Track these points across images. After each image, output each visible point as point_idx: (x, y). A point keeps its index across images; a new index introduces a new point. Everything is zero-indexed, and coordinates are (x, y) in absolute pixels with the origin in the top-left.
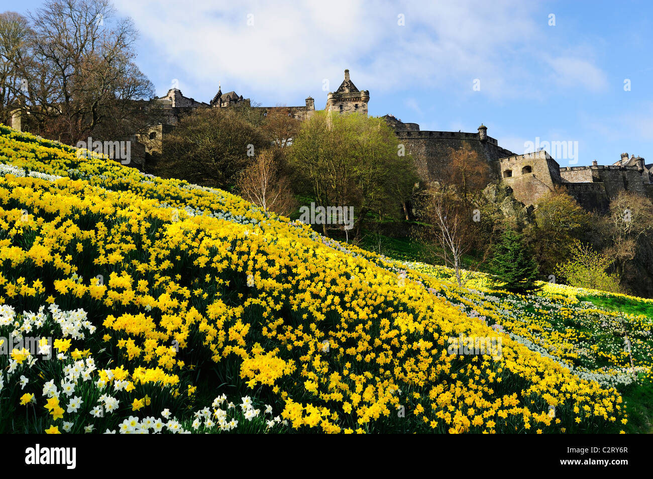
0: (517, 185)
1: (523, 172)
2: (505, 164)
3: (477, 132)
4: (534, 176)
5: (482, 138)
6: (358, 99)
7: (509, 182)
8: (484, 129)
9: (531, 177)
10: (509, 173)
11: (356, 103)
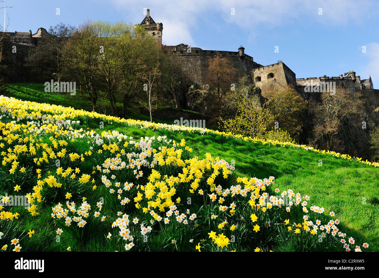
0: (264, 86)
1: (268, 78)
2: (257, 73)
3: (237, 51)
4: (275, 80)
5: (240, 55)
6: (154, 29)
7: (259, 84)
8: (242, 49)
9: (273, 81)
10: (259, 79)
11: (154, 31)
